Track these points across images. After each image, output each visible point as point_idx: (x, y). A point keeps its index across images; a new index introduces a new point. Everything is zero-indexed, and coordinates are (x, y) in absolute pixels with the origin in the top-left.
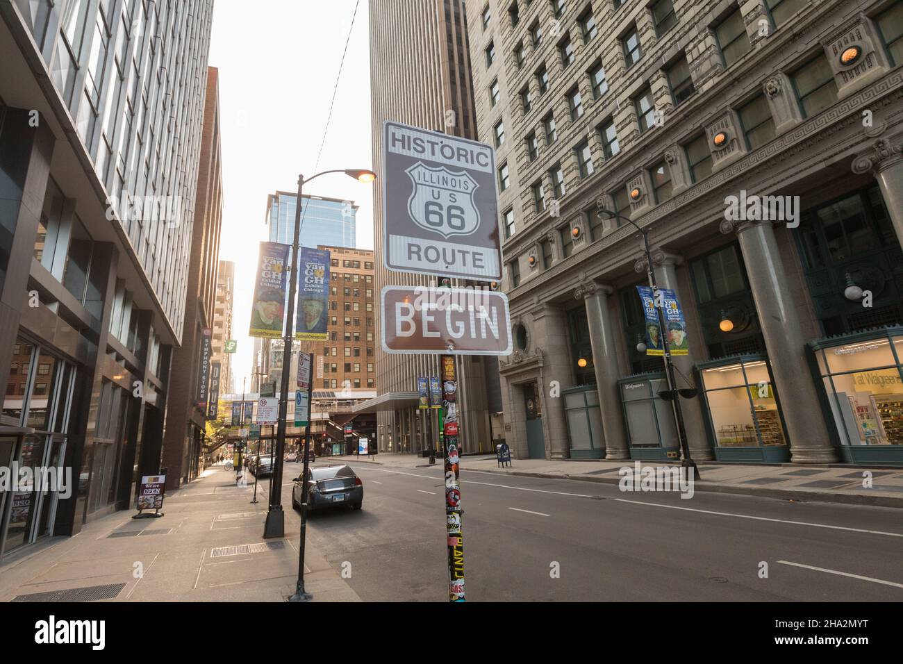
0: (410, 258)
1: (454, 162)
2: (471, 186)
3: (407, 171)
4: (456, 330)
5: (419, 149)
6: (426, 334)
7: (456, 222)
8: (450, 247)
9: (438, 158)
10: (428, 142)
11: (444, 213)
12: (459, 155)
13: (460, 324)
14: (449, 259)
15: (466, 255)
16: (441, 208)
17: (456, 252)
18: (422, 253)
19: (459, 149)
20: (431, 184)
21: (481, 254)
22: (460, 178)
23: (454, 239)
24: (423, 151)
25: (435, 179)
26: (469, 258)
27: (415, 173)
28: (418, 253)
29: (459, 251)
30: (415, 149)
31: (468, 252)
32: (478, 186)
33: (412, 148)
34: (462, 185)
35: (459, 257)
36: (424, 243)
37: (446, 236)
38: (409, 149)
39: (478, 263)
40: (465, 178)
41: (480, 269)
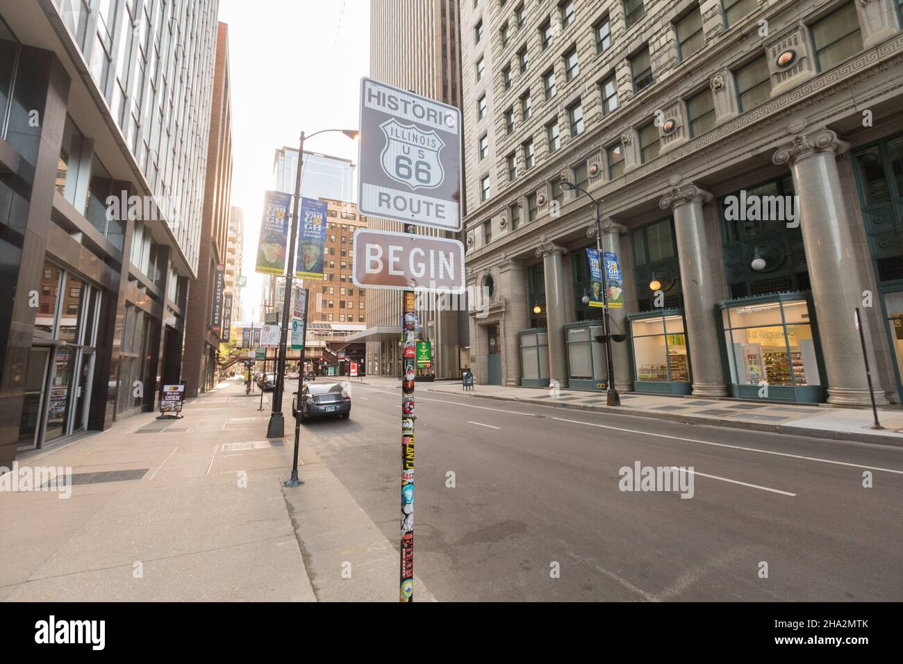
0: (380, 205)
1: (424, 121)
2: (438, 144)
3: (381, 126)
4: (418, 270)
5: (393, 106)
6: (392, 272)
7: (423, 176)
8: (416, 197)
9: (409, 116)
10: (401, 100)
11: (413, 167)
12: (429, 115)
13: (422, 266)
14: (415, 209)
15: (430, 206)
16: (410, 163)
17: (422, 203)
18: (391, 202)
19: (429, 110)
20: (403, 140)
21: (443, 206)
22: (427, 136)
23: (420, 191)
24: (397, 108)
25: (406, 136)
26: (432, 208)
27: (388, 128)
28: (387, 201)
29: (424, 202)
30: (389, 106)
31: (432, 204)
32: (445, 145)
33: (386, 106)
34: (431, 143)
35: (424, 207)
36: (393, 193)
37: (414, 188)
38: (384, 105)
39: (440, 214)
40: (432, 137)
41: (442, 219)
